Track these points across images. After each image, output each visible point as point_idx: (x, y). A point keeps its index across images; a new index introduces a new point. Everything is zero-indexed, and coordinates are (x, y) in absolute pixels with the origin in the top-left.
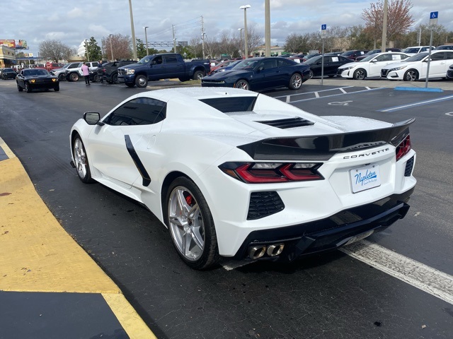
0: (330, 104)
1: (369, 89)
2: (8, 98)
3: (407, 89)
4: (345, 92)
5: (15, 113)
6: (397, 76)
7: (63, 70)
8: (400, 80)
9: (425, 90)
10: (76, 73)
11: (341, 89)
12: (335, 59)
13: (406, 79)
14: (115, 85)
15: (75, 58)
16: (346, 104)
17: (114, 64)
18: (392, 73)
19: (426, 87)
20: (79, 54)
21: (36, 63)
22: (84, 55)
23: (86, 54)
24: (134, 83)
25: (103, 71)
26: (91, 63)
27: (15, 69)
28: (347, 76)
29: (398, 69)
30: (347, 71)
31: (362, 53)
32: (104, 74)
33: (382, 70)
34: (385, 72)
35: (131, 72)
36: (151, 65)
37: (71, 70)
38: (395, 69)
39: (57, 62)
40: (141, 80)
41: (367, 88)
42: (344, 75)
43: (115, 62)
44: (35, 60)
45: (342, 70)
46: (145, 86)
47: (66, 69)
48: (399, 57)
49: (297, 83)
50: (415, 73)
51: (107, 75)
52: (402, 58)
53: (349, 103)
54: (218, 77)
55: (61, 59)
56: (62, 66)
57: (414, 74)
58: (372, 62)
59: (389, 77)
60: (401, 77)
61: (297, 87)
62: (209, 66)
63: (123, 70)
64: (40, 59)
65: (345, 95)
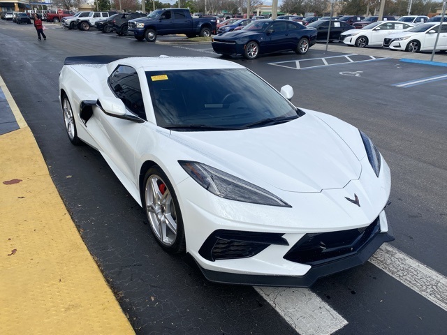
0: (341, 73)
1: (375, 59)
2: (22, 46)
3: (413, 62)
4: (352, 61)
5: (29, 64)
6: (400, 46)
7: (74, 18)
8: (402, 51)
9: (431, 63)
10: (87, 22)
11: (346, 56)
12: (337, 25)
13: (407, 50)
14: (124, 37)
15: (84, 6)
16: (357, 75)
17: (124, 16)
18: (395, 43)
19: (432, 60)
20: (88, 2)
21: (48, 8)
22: (93, 4)
23: (95, 3)
24: (144, 36)
25: (114, 23)
26: (101, 13)
27: (29, 14)
28: (349, 43)
29: (401, 39)
30: (350, 37)
31: (359, 19)
32: (114, 25)
33: (385, 39)
34: (387, 42)
35: (141, 26)
36: (160, 19)
37: (82, 19)
38: (398, 39)
39: (68, 9)
40: (150, 34)
41: (371, 57)
42: (346, 41)
43: (125, 14)
44: (47, 5)
45: (345, 36)
46: (154, 41)
47: (77, 17)
48: (401, 26)
49: (304, 48)
50: (417, 43)
51: (117, 26)
52: (405, 28)
53: (360, 74)
54: (229, 37)
55: (72, 6)
56: (73, 14)
57: (416, 45)
58: (375, 30)
59: (391, 47)
60: (403, 47)
61: (303, 52)
62: (215, 23)
63: (133, 23)
64: (51, 5)
65: (352, 63)
